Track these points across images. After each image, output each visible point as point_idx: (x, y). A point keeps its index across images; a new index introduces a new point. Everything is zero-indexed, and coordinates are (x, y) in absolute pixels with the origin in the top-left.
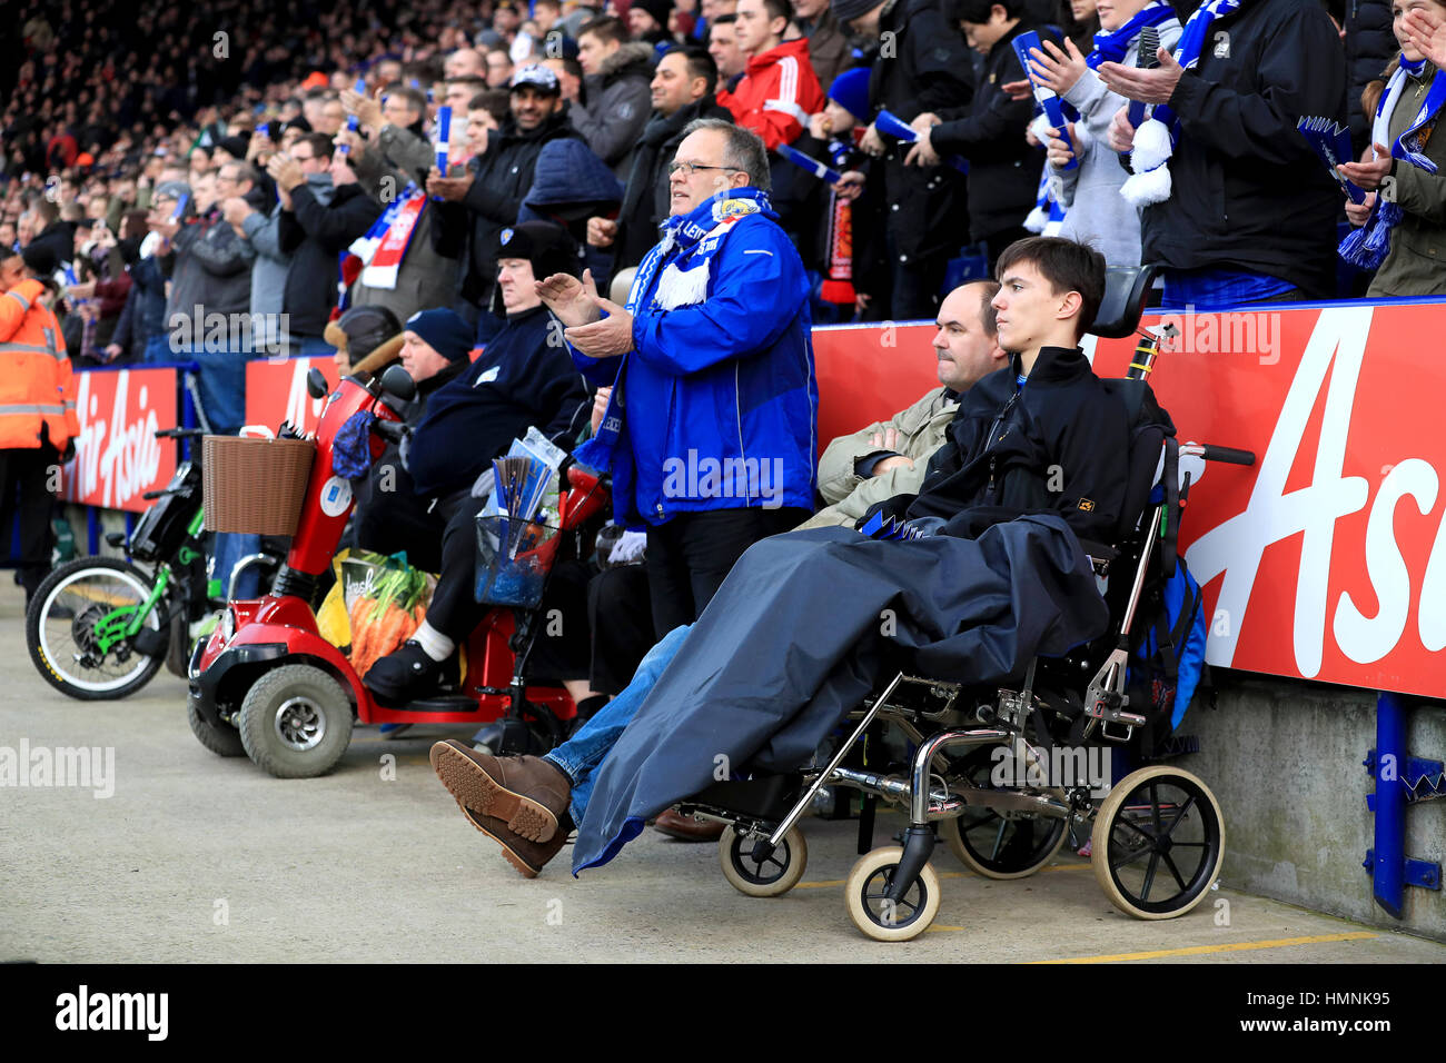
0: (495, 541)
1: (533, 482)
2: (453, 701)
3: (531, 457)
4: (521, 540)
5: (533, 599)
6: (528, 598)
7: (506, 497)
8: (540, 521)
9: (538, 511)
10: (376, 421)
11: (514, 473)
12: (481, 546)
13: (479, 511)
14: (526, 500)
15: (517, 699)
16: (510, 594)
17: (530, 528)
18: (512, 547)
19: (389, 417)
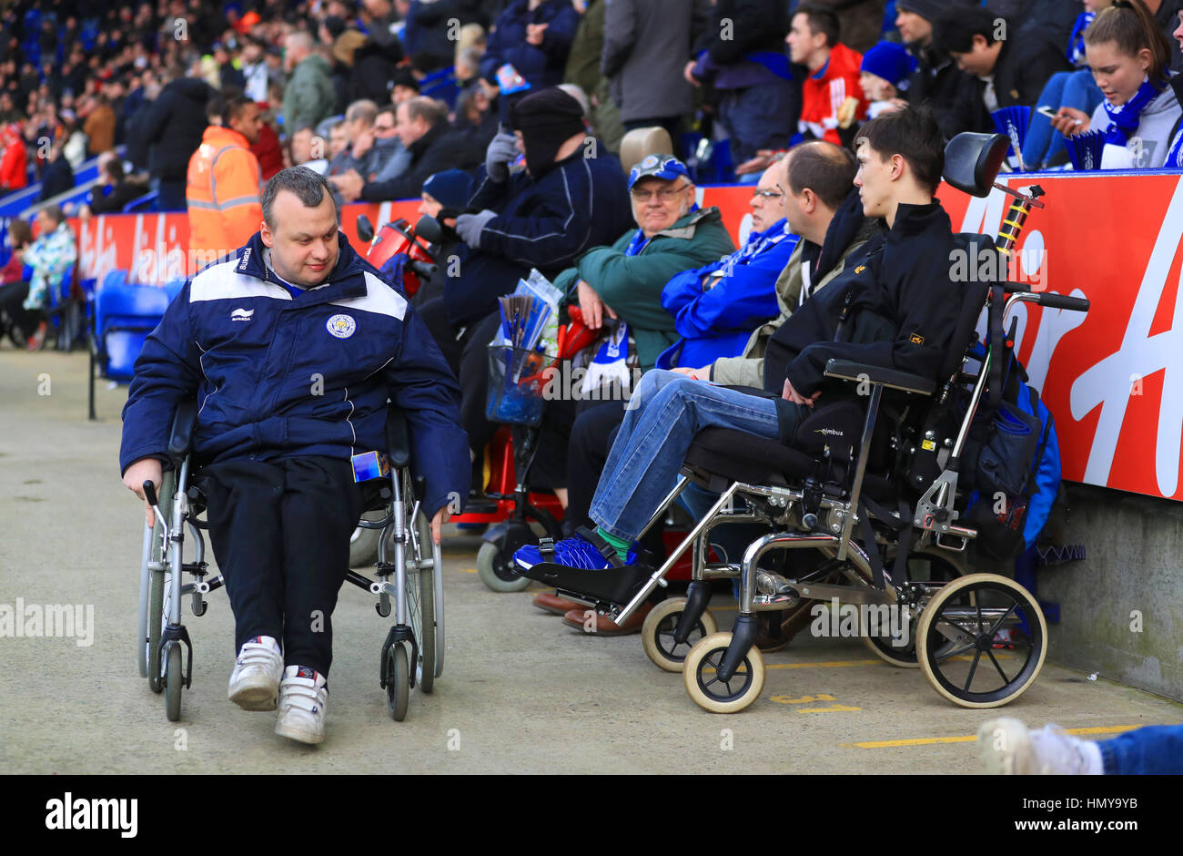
0: (502, 367)
1: (535, 317)
2: (476, 504)
3: (532, 295)
4: (524, 367)
5: (533, 418)
6: (530, 417)
7: (510, 329)
8: (540, 351)
9: (539, 342)
10: (411, 262)
11: (518, 309)
12: (492, 370)
13: (490, 341)
14: (529, 333)
15: (520, 502)
16: (514, 413)
17: (532, 357)
18: (516, 372)
19: (423, 259)
